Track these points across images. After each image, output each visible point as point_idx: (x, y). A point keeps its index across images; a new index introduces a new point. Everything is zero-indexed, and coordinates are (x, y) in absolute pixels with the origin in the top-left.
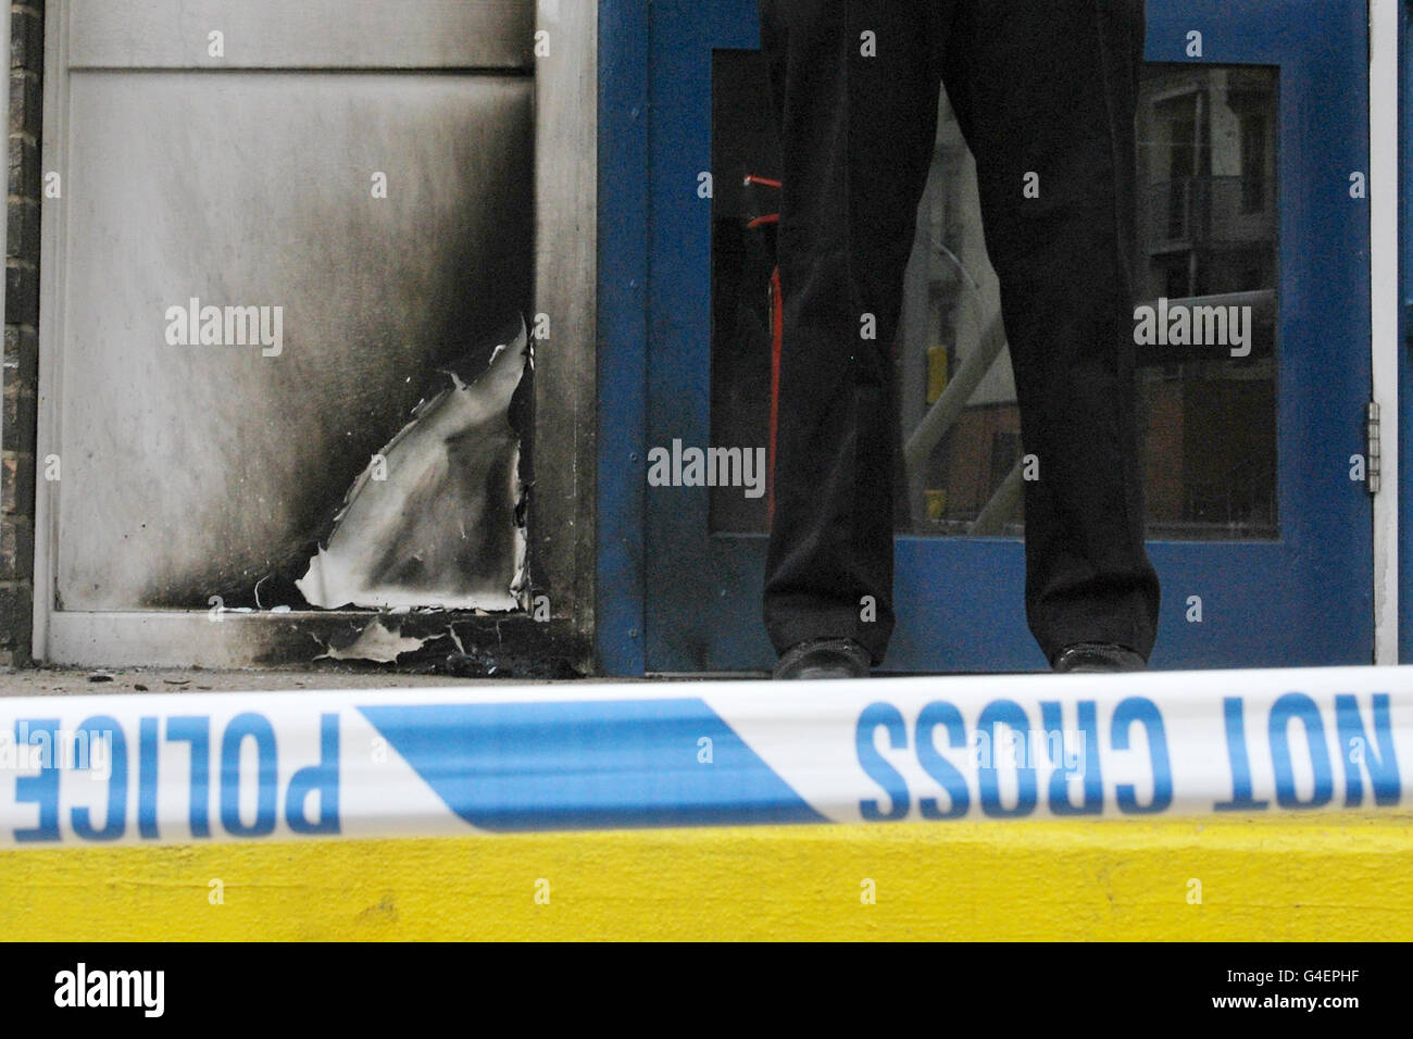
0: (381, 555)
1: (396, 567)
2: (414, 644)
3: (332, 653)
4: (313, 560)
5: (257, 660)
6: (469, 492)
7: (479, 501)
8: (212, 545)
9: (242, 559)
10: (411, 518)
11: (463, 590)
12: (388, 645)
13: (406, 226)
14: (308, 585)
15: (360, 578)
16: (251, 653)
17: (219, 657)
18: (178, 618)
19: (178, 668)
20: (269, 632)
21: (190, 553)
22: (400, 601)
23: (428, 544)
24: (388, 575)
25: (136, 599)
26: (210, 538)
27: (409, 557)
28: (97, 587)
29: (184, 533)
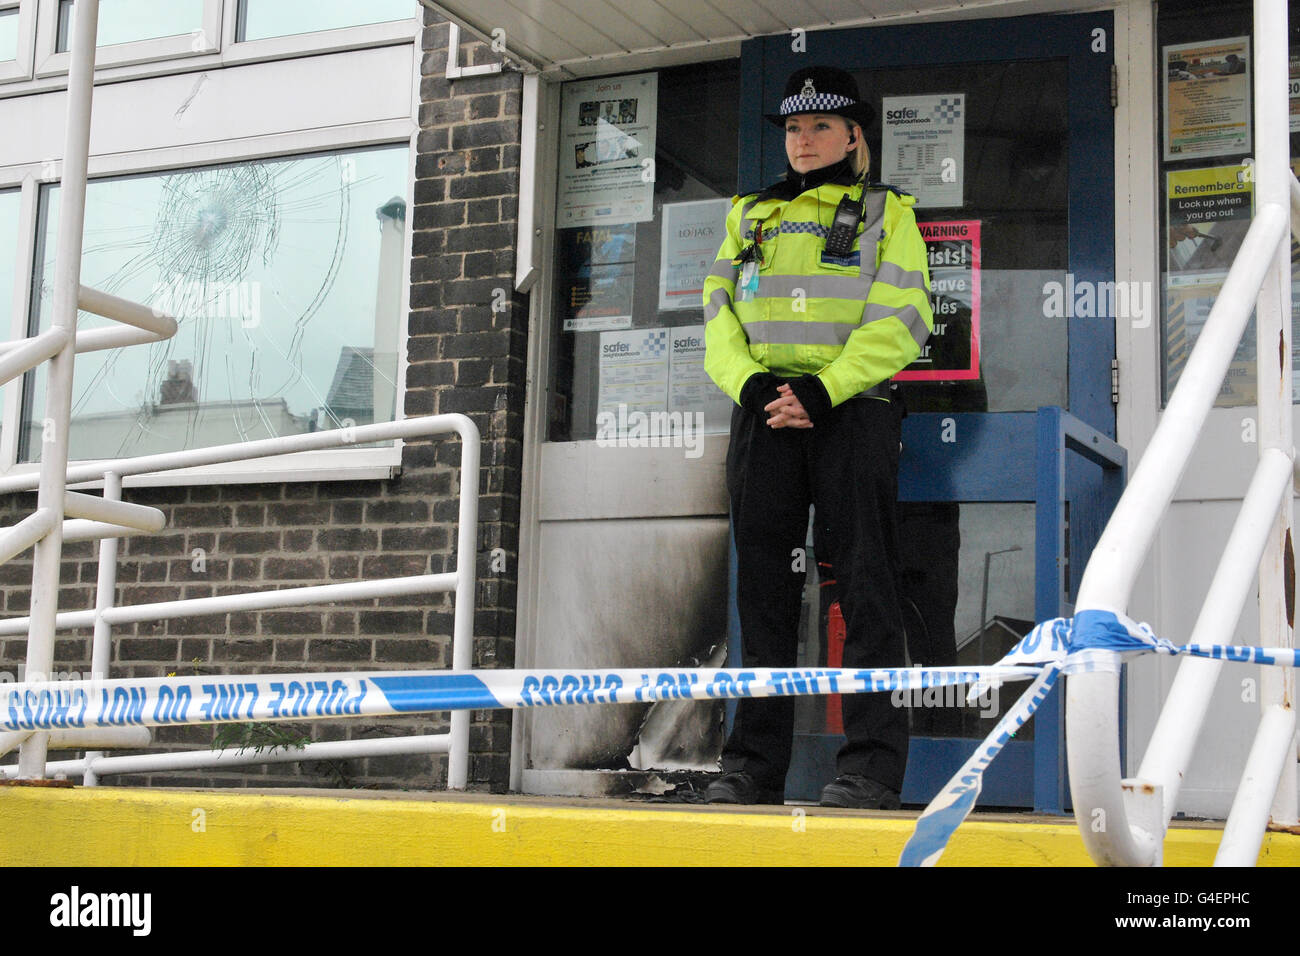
0: (666, 745)
1: (672, 752)
2: (672, 787)
3: (638, 791)
4: (635, 747)
5: (607, 793)
6: (704, 717)
7: (709, 720)
8: (595, 739)
9: (607, 747)
10: (679, 728)
11: (700, 762)
12: (661, 787)
13: (678, 590)
14: (632, 759)
15: (657, 756)
16: (604, 790)
17: (591, 791)
18: (575, 772)
19: (574, 796)
20: (612, 780)
21: (586, 743)
22: (672, 767)
23: (686, 741)
24: (669, 754)
25: (563, 765)
26: (594, 737)
27: (677, 747)
28: (547, 759)
29: (583, 734)
